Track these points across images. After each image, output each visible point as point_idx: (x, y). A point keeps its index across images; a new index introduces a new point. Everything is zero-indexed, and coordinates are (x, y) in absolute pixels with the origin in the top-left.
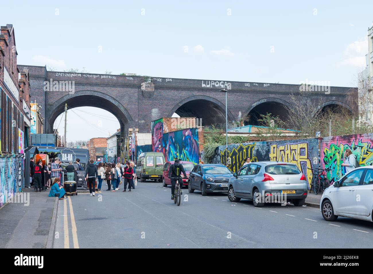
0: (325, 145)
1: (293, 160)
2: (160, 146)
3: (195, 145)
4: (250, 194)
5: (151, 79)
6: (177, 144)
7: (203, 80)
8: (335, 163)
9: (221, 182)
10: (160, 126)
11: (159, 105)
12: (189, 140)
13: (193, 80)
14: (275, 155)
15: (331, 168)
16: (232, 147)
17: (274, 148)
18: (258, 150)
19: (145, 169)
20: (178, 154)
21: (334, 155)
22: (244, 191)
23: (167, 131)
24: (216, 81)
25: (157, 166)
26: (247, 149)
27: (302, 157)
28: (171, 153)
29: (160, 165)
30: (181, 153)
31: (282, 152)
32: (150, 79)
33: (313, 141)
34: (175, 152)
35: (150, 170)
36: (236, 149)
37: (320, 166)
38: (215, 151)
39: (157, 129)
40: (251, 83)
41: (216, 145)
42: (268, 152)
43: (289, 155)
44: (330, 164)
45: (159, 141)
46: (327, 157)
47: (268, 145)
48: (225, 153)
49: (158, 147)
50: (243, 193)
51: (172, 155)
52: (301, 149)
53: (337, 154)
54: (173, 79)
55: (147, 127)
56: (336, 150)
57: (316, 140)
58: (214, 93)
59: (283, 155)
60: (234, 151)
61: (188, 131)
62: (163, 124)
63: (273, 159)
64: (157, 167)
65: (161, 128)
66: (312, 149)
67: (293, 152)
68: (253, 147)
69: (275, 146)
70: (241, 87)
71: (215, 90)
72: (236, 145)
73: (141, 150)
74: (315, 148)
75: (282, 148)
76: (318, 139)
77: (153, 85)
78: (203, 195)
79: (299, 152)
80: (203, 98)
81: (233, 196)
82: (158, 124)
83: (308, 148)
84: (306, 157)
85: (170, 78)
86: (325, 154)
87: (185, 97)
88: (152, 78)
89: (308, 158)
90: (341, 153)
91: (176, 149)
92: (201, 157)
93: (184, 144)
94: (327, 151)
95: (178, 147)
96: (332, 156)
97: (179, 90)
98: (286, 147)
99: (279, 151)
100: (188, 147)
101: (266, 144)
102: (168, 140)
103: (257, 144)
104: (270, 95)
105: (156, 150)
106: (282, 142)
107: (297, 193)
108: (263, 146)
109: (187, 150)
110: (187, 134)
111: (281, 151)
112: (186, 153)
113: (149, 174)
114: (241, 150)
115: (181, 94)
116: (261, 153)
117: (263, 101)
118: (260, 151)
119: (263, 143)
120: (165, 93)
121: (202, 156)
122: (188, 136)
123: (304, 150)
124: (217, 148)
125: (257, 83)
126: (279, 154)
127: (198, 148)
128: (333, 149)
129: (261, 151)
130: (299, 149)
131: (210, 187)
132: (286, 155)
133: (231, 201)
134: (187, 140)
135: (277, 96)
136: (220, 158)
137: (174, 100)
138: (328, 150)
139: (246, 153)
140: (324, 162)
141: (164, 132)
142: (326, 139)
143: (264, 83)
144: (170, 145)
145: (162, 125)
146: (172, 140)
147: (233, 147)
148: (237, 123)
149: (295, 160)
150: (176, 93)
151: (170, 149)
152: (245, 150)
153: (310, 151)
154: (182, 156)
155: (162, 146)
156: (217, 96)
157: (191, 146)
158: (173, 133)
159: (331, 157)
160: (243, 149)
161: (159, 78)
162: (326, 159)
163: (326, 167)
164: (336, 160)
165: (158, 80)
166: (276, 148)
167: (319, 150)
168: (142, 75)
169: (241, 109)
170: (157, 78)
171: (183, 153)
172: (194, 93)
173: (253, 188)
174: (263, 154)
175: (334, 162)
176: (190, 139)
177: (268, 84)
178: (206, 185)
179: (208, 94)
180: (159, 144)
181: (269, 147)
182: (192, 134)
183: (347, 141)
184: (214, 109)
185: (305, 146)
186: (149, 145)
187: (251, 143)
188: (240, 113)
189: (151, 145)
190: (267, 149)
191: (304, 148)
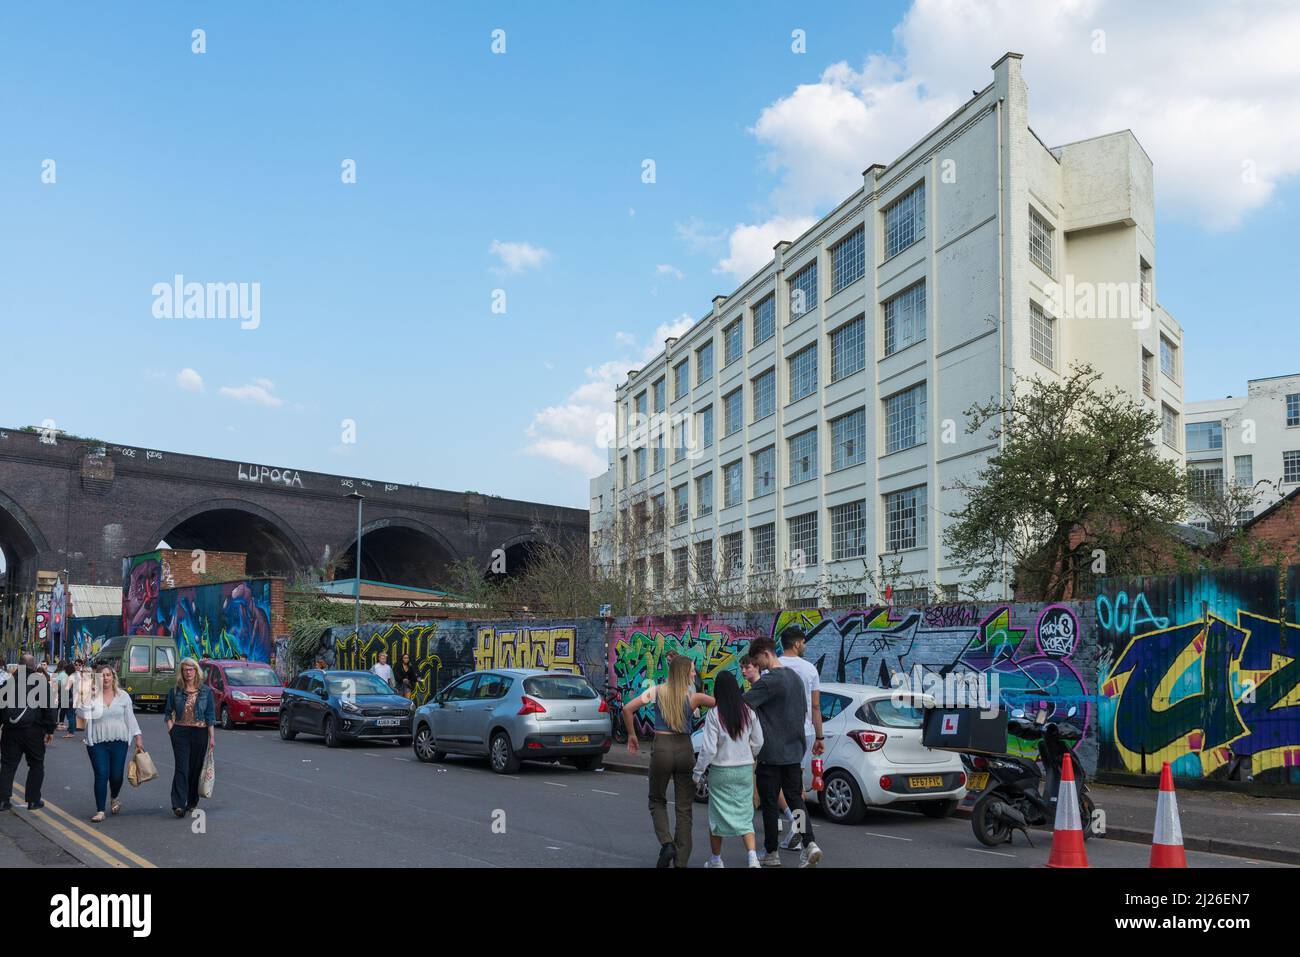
0: (618, 634)
1: (537, 665)
2: (148, 621)
3: (262, 621)
4: (482, 743)
5: (107, 448)
6: (203, 618)
7: (243, 464)
8: (644, 673)
9: (378, 715)
10: (150, 570)
11: (125, 516)
12: (241, 610)
13: (215, 460)
14: (489, 653)
15: (633, 686)
16: (370, 630)
17: (487, 636)
18: (443, 639)
19: (125, 680)
20: (206, 643)
21: (640, 657)
22: (461, 737)
23: (171, 583)
24: (274, 468)
25: (157, 671)
26: (413, 637)
27: (559, 659)
28: (182, 639)
29: (164, 669)
30: (214, 640)
31: (509, 647)
32: (104, 449)
33: (588, 624)
34: (197, 637)
35: (138, 683)
36: (382, 635)
37: (607, 681)
38: (321, 639)
39: (141, 577)
40: (354, 479)
41: (325, 624)
42: (471, 644)
43: (527, 654)
44: (628, 678)
45: (147, 607)
46: (623, 662)
47: (471, 630)
48: (349, 643)
49: (142, 623)
50: (462, 741)
51: (186, 644)
52: (557, 640)
53: (648, 655)
54: (164, 453)
55: (90, 570)
56: (645, 646)
57: (599, 624)
58: (267, 497)
59: (512, 654)
60: (376, 639)
61: (241, 587)
62: (160, 564)
63: (482, 662)
64: (158, 675)
65: (153, 575)
66: (587, 641)
67: (539, 647)
68: (430, 632)
69: (490, 631)
70: (332, 486)
71: (268, 488)
72: (383, 625)
73: (84, 629)
74: (594, 640)
75: (507, 636)
76: (602, 620)
77: (111, 465)
78: (330, 746)
79: (552, 648)
80: (240, 507)
81: (428, 749)
82: (145, 565)
83: (575, 640)
84: (570, 659)
85: (157, 451)
86: (617, 654)
87: (192, 500)
88: (109, 446)
89: (575, 663)
90: (658, 653)
91: (199, 628)
92: (276, 652)
93: (226, 619)
94: (623, 647)
95: (207, 625)
96: (636, 659)
97: (179, 483)
98: (520, 636)
99: (501, 644)
100: (239, 626)
101: (464, 628)
102: (174, 606)
103: (442, 625)
104: (399, 511)
105: (136, 630)
106: (507, 623)
107: (592, 742)
108: (457, 632)
109: (235, 634)
110: (235, 592)
111: (504, 643)
112: (232, 642)
113: (138, 692)
114: (396, 638)
115: (184, 492)
116: (452, 646)
117: (380, 525)
118: (449, 643)
119: (458, 623)
120: (141, 486)
121: (278, 648)
122: (238, 598)
123: (566, 644)
124: (328, 632)
125: (370, 481)
126: (501, 653)
127: (269, 630)
128: (640, 644)
129: (453, 642)
130: (552, 641)
131: (352, 727)
132: (519, 655)
133: (422, 758)
134: (237, 608)
135: (415, 515)
136: (335, 657)
137: (166, 506)
138: (626, 646)
139: (411, 646)
140: (617, 671)
141: (162, 586)
142: (622, 621)
143: (385, 483)
144: (180, 619)
145: (159, 569)
146: (189, 606)
147: (374, 629)
148: (320, 573)
149: (542, 666)
150: (171, 488)
151: (181, 630)
152: (406, 640)
153: (582, 646)
154: (217, 648)
155: (154, 621)
156: (273, 505)
157: (249, 623)
158: (194, 589)
159: (633, 662)
160: (402, 636)
161: (128, 447)
162: (620, 666)
163: (621, 683)
164: (645, 668)
165: (126, 453)
166: (492, 638)
167: (607, 645)
168: (83, 437)
169: (329, 540)
170: (123, 447)
171: (221, 641)
172: (216, 493)
173: (491, 729)
174: (456, 650)
175: (641, 672)
176: (245, 607)
177: (394, 484)
178: (341, 722)
179: (251, 497)
180: (146, 616)
181: (475, 635)
182: (253, 595)
183: (673, 628)
184: (265, 534)
185: (569, 634)
186: (111, 617)
187: (426, 623)
188: (327, 549)
189: (120, 618)
190: (468, 639)
191: (567, 640)
